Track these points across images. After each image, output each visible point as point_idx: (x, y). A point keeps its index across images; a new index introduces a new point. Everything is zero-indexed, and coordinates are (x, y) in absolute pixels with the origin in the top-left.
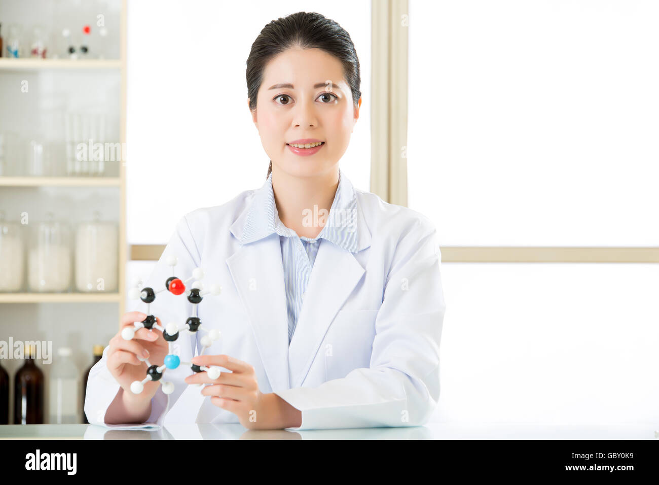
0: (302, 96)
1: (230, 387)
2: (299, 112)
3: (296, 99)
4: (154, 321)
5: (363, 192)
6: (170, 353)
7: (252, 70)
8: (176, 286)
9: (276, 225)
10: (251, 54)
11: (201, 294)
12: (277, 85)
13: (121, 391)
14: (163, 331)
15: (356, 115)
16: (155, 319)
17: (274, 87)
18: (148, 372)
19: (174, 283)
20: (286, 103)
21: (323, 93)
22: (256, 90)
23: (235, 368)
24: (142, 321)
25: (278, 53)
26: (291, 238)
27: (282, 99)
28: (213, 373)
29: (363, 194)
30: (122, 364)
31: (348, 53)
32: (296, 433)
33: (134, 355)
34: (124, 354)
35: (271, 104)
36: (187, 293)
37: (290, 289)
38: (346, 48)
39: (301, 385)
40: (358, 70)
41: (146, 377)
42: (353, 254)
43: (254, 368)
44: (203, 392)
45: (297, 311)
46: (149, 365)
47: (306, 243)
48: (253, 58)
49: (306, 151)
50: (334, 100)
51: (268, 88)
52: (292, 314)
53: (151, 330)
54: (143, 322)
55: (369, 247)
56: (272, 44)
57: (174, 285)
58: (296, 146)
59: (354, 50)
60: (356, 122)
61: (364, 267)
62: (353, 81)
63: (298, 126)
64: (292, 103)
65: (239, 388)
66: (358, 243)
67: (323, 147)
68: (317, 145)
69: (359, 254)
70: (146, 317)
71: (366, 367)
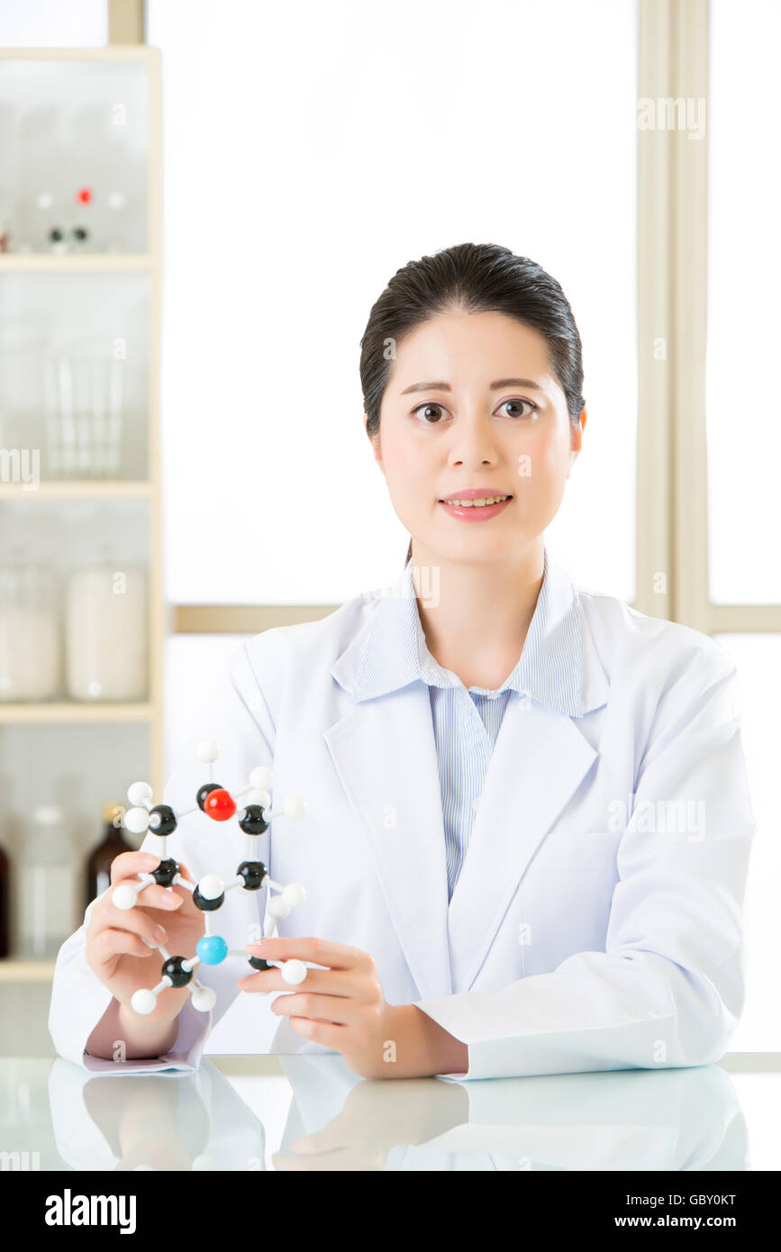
0: (466, 404)
1: (324, 997)
2: (461, 437)
3: (456, 412)
4: (174, 872)
5: (593, 594)
6: (208, 934)
7: (370, 358)
8: (216, 802)
9: (421, 662)
10: (369, 327)
11: (266, 816)
12: (418, 385)
13: (115, 1005)
14: (193, 889)
15: (576, 445)
16: (177, 867)
17: (412, 390)
18: (164, 971)
19: (213, 797)
20: (438, 419)
21: (507, 399)
22: (378, 396)
23: (337, 962)
24: (152, 870)
25: (419, 322)
26: (451, 690)
27: (429, 412)
28: (293, 972)
29: (593, 597)
30: (115, 955)
31: (559, 320)
32: (457, 1085)
33: (137, 937)
34: (119, 935)
35: (408, 422)
36: (240, 814)
37: (450, 790)
38: (553, 312)
39: (469, 989)
40: (579, 355)
41: (161, 980)
42: (573, 718)
43: (373, 959)
44: (274, 1006)
45: (463, 835)
46: (167, 957)
47: (480, 700)
48: (371, 334)
49: (480, 512)
50: (532, 412)
51: (401, 391)
52: (453, 839)
53: (170, 889)
54: (153, 873)
55: (605, 706)
56: (408, 306)
57: (214, 802)
58: (457, 503)
59: (570, 315)
60: (576, 456)
61: (595, 747)
62: (568, 375)
63: (460, 463)
64: (448, 419)
65: (345, 1000)
66: (584, 697)
67: (510, 505)
68: (498, 501)
69: (586, 718)
70: (158, 864)
71: (599, 951)
